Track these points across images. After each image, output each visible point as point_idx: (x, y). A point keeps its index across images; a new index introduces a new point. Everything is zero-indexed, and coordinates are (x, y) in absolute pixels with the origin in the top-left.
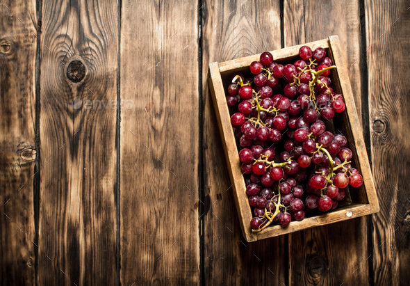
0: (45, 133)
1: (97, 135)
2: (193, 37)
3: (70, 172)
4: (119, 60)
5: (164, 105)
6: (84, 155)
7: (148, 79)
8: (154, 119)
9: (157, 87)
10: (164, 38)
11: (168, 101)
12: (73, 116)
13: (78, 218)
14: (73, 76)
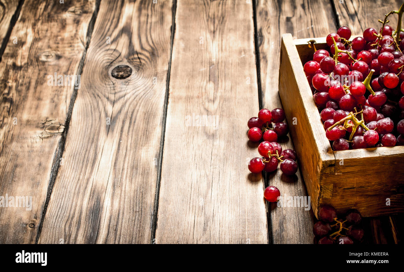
0: (78, 114)
1: (139, 116)
2: (250, 50)
3: (102, 145)
4: (170, 63)
5: (219, 94)
6: (122, 131)
7: (201, 76)
8: (207, 103)
9: (211, 82)
10: (219, 51)
11: (223, 91)
12: (114, 103)
13: (105, 185)
14: (118, 75)
